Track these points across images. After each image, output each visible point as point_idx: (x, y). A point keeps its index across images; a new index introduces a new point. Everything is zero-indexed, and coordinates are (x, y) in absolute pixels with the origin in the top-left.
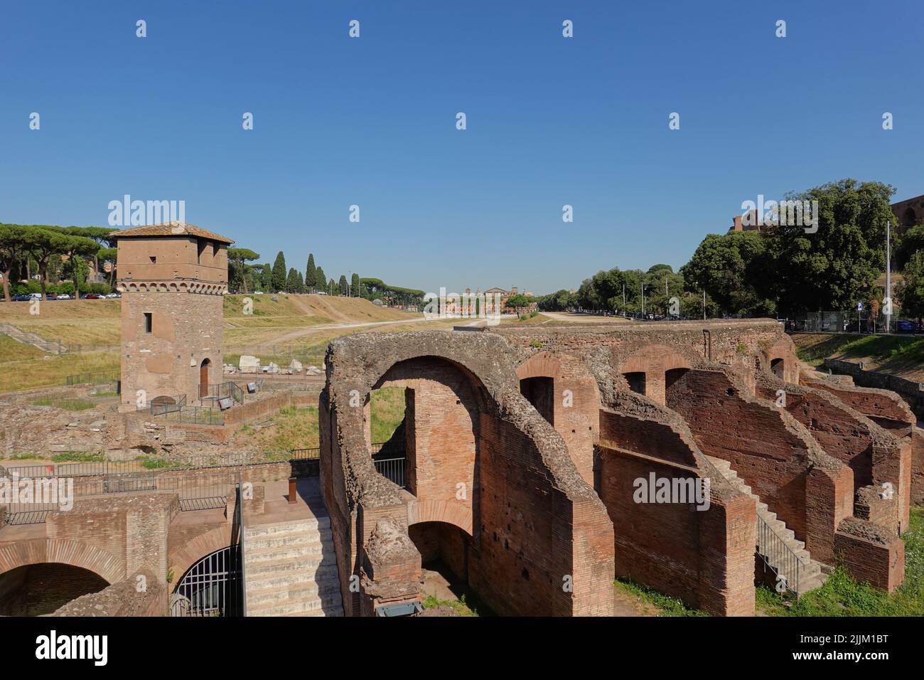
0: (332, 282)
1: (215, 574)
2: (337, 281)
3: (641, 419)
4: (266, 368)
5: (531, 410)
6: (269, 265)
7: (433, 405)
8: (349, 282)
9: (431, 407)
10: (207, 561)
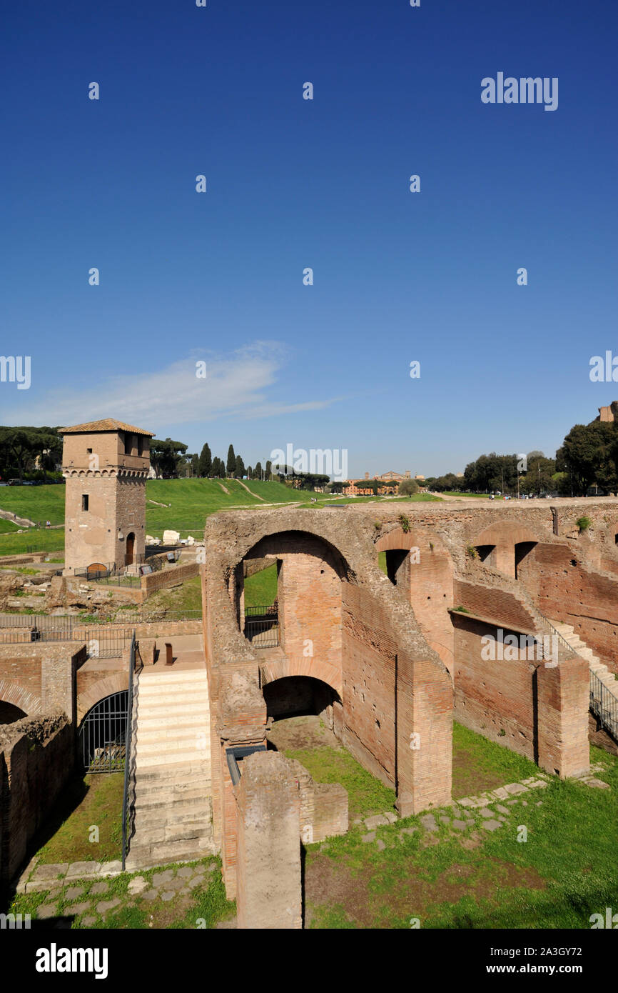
0: (250, 468)
1: (112, 713)
2: (254, 467)
3: (489, 587)
4: (184, 541)
5: (384, 579)
6: (197, 455)
7: (299, 574)
8: (264, 468)
9: (298, 576)
10: (107, 702)
